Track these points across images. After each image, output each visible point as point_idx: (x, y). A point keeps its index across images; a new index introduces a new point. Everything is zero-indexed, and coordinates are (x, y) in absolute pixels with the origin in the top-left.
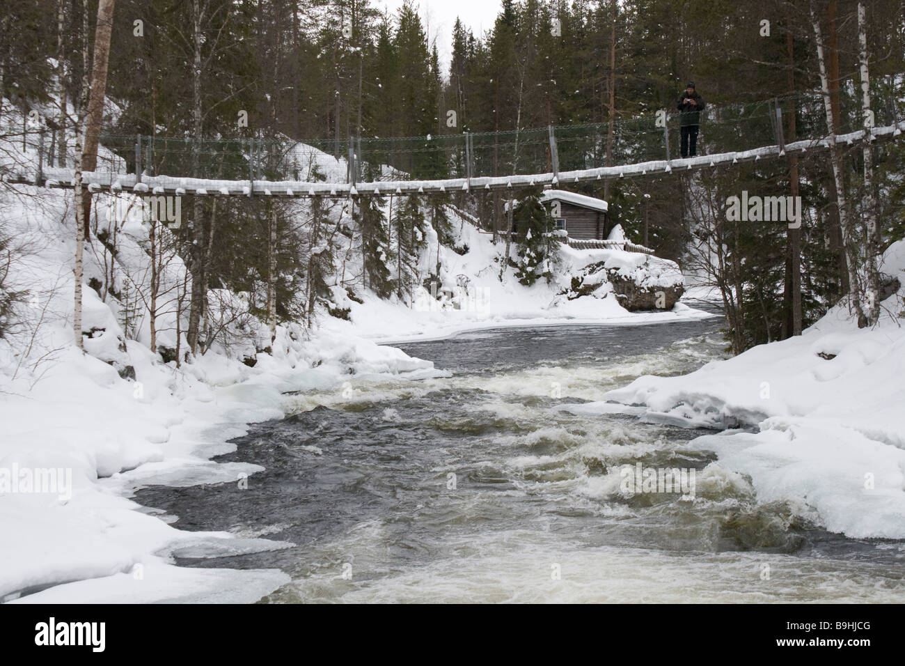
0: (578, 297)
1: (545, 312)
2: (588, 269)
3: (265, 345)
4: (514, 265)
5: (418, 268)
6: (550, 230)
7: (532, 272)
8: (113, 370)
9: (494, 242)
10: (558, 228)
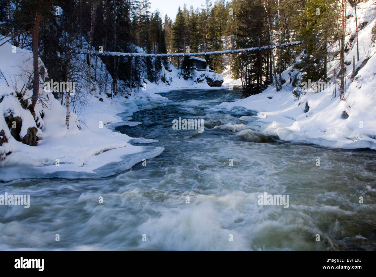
0: (198, 83)
2: (201, 76)
3: (129, 93)
4: (183, 75)
5: (160, 75)
6: (192, 66)
7: (187, 77)
8: (98, 99)
9: (178, 69)
10: (194, 66)
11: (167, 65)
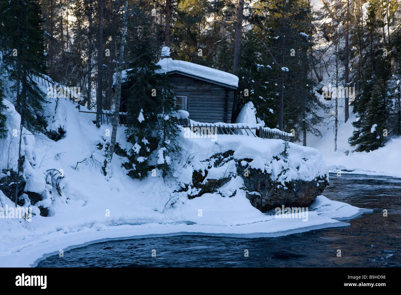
0: (200, 195)
1: (159, 216)
2: (214, 160)
4: (122, 153)
6: (167, 111)
7: (145, 163)
9: (97, 123)
10: (178, 108)
11: (40, 108)
